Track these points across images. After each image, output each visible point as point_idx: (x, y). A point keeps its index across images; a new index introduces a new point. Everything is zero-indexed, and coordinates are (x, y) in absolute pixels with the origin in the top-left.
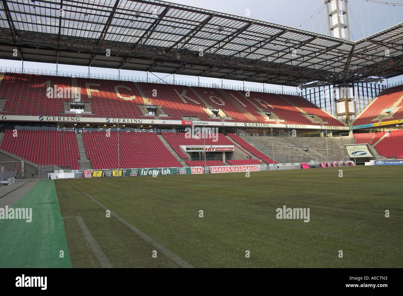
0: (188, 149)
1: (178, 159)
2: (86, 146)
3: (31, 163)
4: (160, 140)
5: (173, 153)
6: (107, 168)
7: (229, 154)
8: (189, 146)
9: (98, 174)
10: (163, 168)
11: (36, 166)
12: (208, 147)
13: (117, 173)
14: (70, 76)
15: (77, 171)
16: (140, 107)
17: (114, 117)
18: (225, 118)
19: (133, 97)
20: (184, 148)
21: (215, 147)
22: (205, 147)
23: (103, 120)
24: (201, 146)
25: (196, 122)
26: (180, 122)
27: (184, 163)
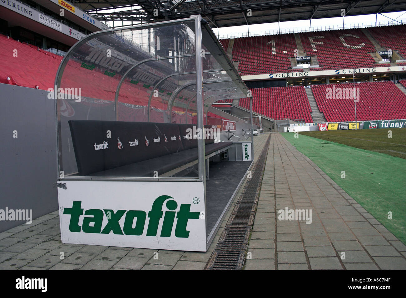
2: (316, 100)
3: (267, 118)
6: (342, 121)
9: (334, 127)
11: (272, 120)
13: (354, 125)
14: (292, 33)
15: (312, 124)
16: (372, 54)
17: (343, 68)
19: (362, 45)
23: (332, 72)
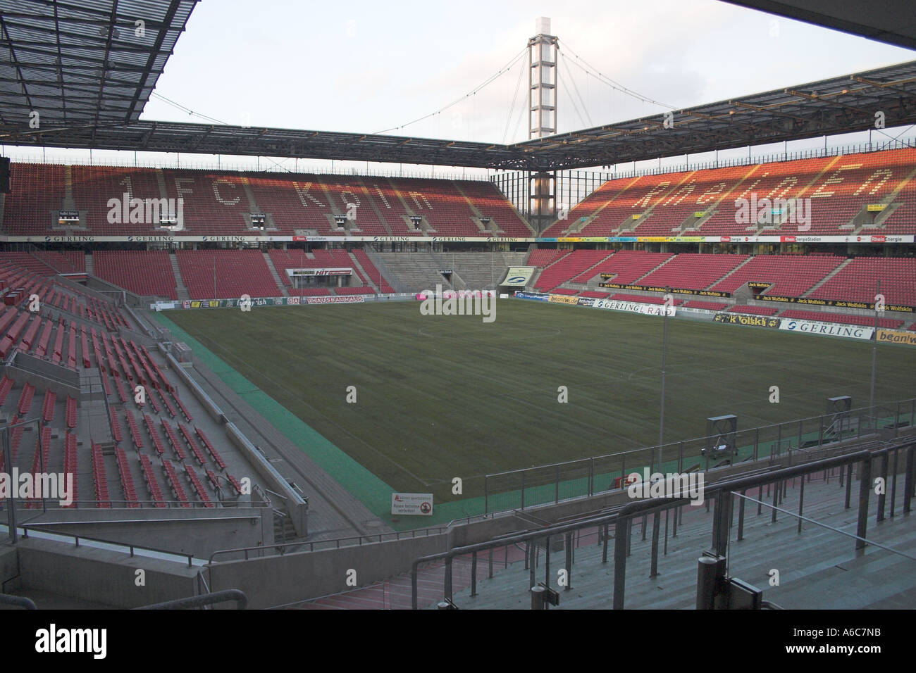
0: (295, 273)
1: (280, 284)
3: (133, 294)
4: (264, 261)
5: (277, 279)
6: (204, 299)
8: (296, 270)
9: (196, 305)
10: (259, 299)
11: (137, 296)
12: (320, 270)
13: (214, 303)
14: (153, 167)
15: (177, 302)
16: (244, 215)
17: (212, 234)
18: (352, 230)
19: (237, 200)
20: (290, 272)
21: (329, 271)
22: (316, 270)
23: (200, 239)
24: (312, 270)
25: (310, 238)
26: (290, 239)
27: (284, 291)
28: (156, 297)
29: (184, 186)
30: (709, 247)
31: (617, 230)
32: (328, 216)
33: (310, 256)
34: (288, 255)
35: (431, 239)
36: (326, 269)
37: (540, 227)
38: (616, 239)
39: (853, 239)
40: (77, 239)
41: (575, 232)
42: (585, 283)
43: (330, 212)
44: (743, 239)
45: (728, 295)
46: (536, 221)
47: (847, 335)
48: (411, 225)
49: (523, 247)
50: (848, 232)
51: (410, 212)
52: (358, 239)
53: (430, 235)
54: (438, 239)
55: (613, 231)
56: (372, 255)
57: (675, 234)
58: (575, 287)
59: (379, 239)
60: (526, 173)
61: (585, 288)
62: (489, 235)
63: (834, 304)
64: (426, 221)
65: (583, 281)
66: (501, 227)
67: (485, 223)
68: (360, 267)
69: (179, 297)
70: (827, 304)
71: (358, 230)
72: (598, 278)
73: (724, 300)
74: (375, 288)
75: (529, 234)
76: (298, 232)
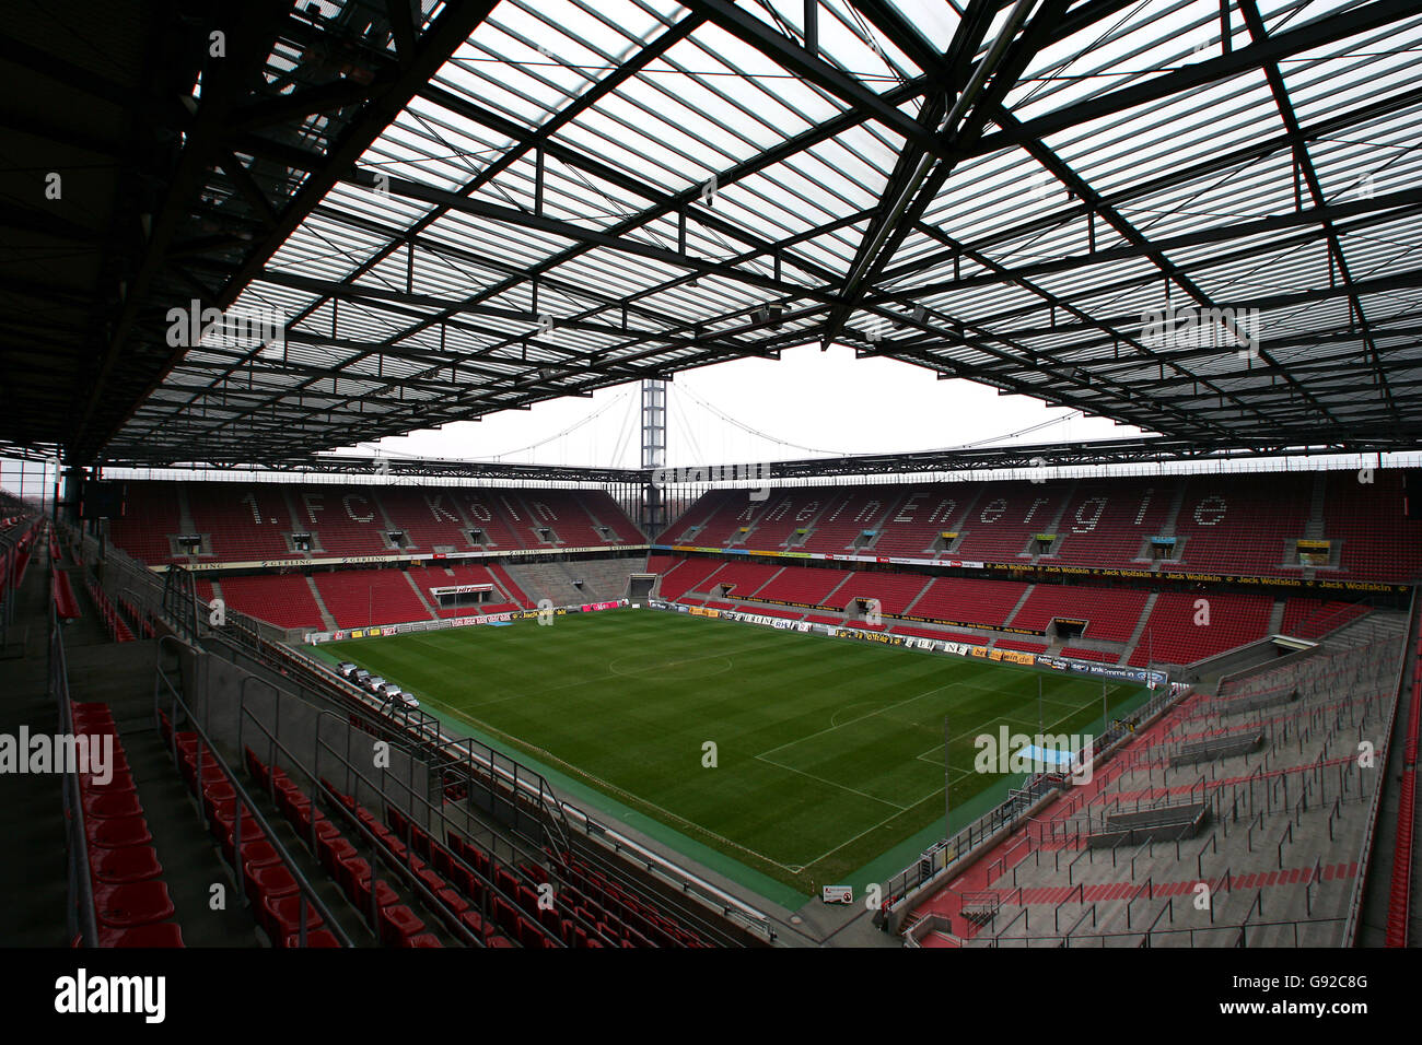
0: (439, 592)
1: (427, 606)
2: (323, 597)
4: (405, 580)
5: (423, 599)
7: (487, 595)
8: (440, 589)
9: (345, 635)
11: (283, 629)
12: (462, 587)
14: (276, 481)
15: (328, 633)
16: (381, 533)
17: (351, 555)
18: (488, 545)
19: (370, 517)
20: (434, 591)
21: (470, 588)
22: (459, 588)
23: (339, 561)
24: (454, 588)
25: (449, 556)
26: (430, 557)
27: (433, 613)
28: (303, 629)
29: (313, 502)
30: (813, 563)
31: (728, 542)
32: (463, 531)
33: (449, 572)
34: (428, 573)
35: (560, 551)
36: (468, 587)
37: (652, 534)
38: (728, 551)
39: (936, 563)
40: (204, 567)
41: (688, 541)
42: (708, 592)
43: (464, 527)
44: (844, 558)
45: (842, 610)
46: (649, 528)
47: (951, 650)
48: (541, 537)
49: (641, 553)
50: (930, 556)
51: (537, 523)
52: (495, 554)
53: (560, 546)
54: (567, 550)
55: (725, 542)
56: (509, 569)
57: (783, 549)
58: (698, 596)
59: (514, 553)
60: (639, 485)
61: (708, 598)
62: (610, 544)
63: (932, 621)
64: (553, 532)
65: (706, 589)
66: (620, 536)
67: (605, 531)
68: (499, 582)
69: (329, 628)
70: (926, 621)
71: (493, 545)
72: (717, 588)
73: (837, 615)
74: (518, 604)
75: (644, 543)
76: (438, 549)
